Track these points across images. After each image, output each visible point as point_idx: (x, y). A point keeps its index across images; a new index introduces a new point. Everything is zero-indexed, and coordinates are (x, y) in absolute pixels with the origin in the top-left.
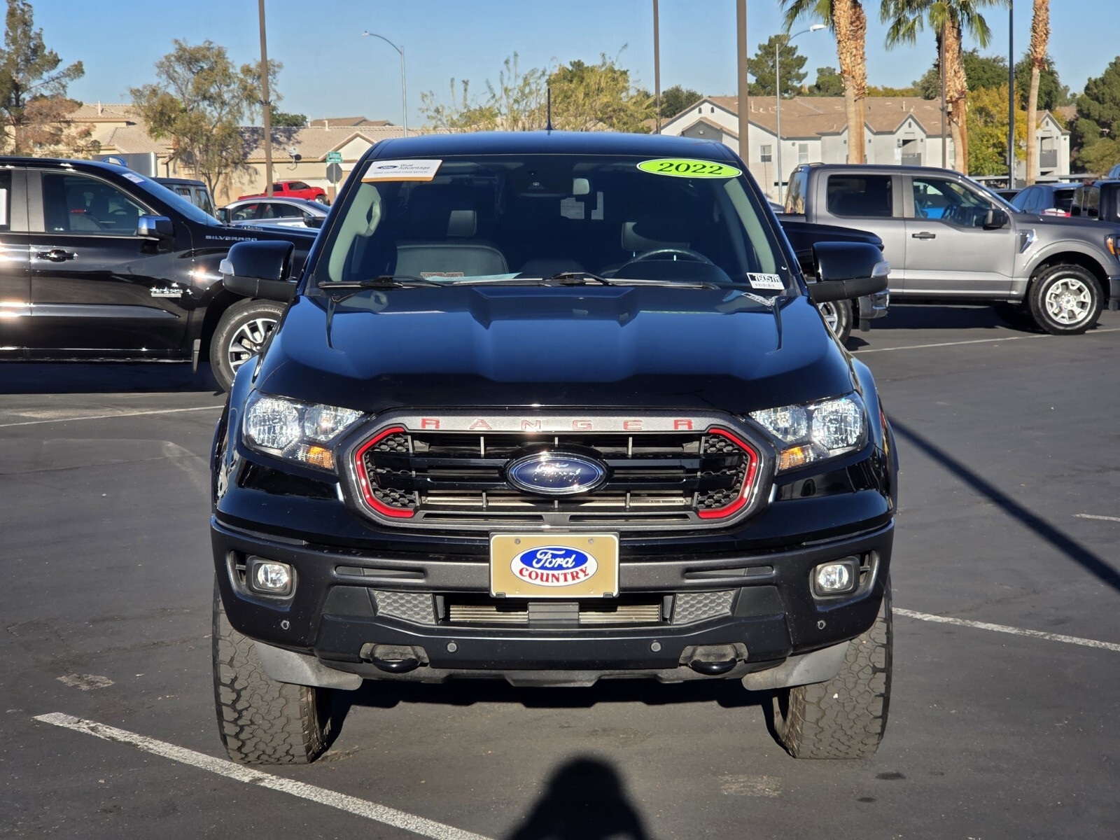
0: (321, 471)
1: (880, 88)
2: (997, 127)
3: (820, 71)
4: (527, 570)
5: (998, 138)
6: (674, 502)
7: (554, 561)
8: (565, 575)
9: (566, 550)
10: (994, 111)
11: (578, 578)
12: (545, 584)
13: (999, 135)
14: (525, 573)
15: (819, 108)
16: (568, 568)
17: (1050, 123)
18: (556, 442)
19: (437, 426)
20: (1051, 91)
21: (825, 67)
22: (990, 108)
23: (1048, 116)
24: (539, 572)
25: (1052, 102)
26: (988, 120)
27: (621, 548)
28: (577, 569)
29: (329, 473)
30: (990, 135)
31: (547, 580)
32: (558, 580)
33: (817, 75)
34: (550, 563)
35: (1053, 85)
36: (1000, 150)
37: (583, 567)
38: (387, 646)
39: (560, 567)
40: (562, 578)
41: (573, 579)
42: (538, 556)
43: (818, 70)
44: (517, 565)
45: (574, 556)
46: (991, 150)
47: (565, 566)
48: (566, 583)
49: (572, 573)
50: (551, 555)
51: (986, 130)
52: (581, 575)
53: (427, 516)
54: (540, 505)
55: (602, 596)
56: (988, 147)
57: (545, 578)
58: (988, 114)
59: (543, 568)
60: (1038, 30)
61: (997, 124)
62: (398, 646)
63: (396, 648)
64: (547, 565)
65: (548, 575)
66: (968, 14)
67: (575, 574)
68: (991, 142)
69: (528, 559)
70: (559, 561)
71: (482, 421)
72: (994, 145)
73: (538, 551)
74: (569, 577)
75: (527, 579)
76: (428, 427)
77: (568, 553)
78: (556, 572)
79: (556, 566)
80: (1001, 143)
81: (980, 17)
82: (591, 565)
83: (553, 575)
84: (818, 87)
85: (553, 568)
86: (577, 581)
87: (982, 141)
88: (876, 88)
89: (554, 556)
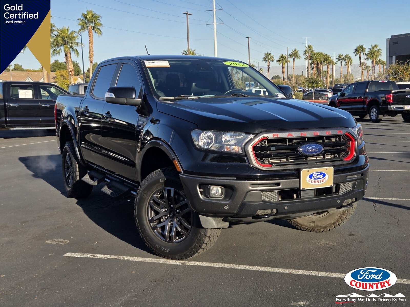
0: (238, 154)
1: (31, 70)
2: (66, 80)
3: (15, 65)
4: (311, 180)
5: (67, 83)
6: (328, 157)
7: (317, 176)
8: (320, 180)
9: (320, 173)
10: (65, 76)
11: (323, 181)
12: (315, 184)
13: (67, 82)
14: (310, 181)
15: (17, 75)
16: (321, 178)
17: (80, 79)
18: (307, 140)
19: (278, 136)
20: (79, 71)
21: (16, 64)
22: (64, 75)
23: (79, 77)
24: (314, 180)
25: (79, 74)
26: (64, 78)
27: (334, 170)
28: (323, 178)
29: (241, 154)
30: (65, 82)
31: (316, 183)
32: (318, 182)
33: (14, 66)
34: (316, 177)
35: (79, 69)
36: (68, 86)
37: (324, 178)
38: (263, 210)
39: (319, 178)
40: (319, 181)
41: (322, 182)
42: (314, 175)
43: (14, 64)
44: (308, 178)
45: (322, 174)
46: (65, 86)
47: (320, 178)
48: (321, 183)
49: (322, 180)
50: (316, 175)
51: (63, 81)
52: (324, 180)
53: (276, 165)
54: (295, 160)
55: (329, 186)
56: (64, 85)
57: (315, 182)
58: (64, 77)
59: (315, 179)
60: (91, 53)
61: (67, 79)
62: (266, 210)
63: (265, 211)
64: (316, 178)
65: (316, 181)
66: (72, 49)
67: (323, 180)
68: (65, 84)
69: (311, 176)
70: (319, 176)
71: (290, 134)
72: (66, 85)
73: (313, 174)
74: (321, 181)
75: (310, 183)
76: (275, 137)
77: (321, 174)
78: (318, 180)
79: (318, 178)
80: (68, 84)
81: (76, 49)
82: (327, 177)
83: (317, 181)
84: (15, 69)
85: (317, 179)
86: (323, 182)
87: (63, 83)
88: (30, 70)
89: (318, 175)
